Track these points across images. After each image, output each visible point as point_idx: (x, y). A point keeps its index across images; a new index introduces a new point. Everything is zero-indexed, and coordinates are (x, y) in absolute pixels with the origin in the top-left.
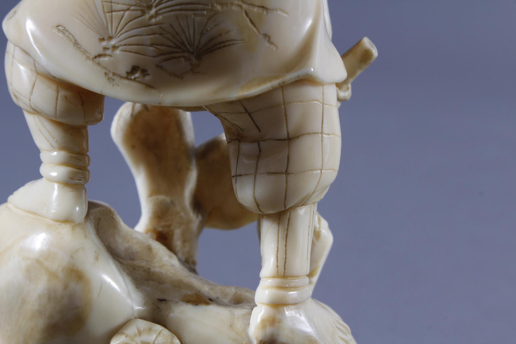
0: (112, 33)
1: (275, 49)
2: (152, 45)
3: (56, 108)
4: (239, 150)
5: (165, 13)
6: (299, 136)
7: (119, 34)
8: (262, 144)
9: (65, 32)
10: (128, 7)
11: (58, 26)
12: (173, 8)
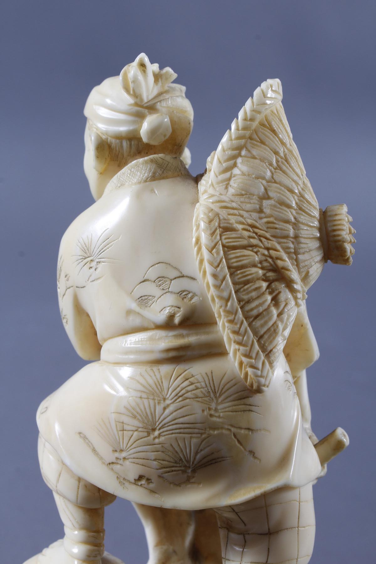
0: (123, 447)
1: (258, 462)
2: (155, 460)
3: (77, 496)
4: (228, 538)
5: (167, 435)
6: (278, 531)
7: (129, 449)
8: (247, 537)
9: (86, 439)
10: (136, 428)
11: (80, 433)
12: (173, 431)
